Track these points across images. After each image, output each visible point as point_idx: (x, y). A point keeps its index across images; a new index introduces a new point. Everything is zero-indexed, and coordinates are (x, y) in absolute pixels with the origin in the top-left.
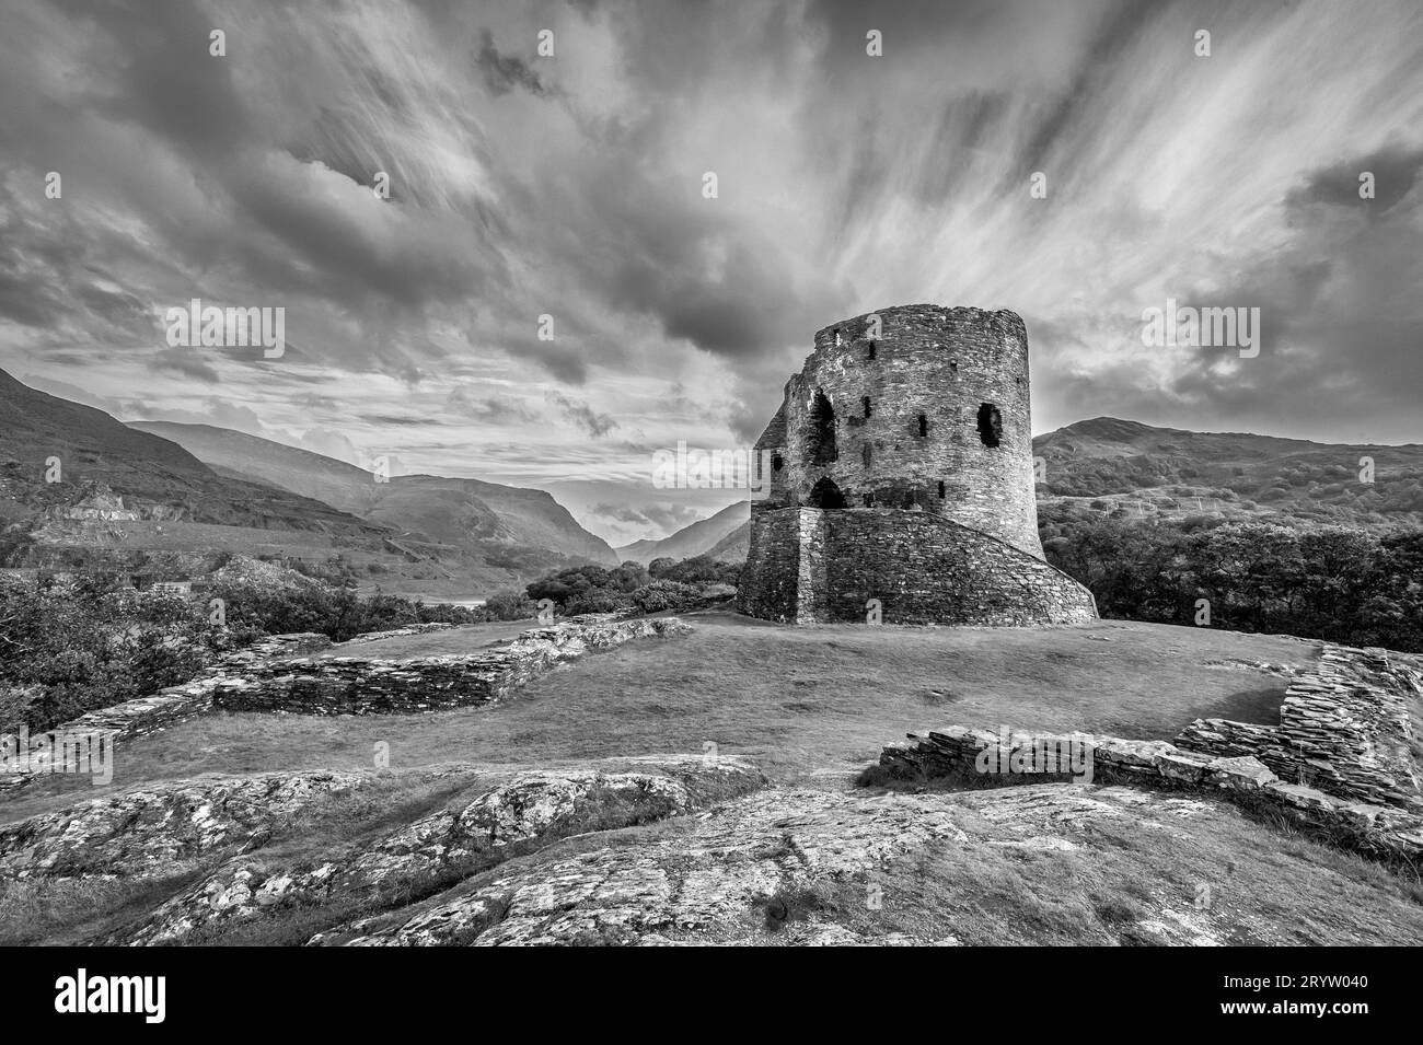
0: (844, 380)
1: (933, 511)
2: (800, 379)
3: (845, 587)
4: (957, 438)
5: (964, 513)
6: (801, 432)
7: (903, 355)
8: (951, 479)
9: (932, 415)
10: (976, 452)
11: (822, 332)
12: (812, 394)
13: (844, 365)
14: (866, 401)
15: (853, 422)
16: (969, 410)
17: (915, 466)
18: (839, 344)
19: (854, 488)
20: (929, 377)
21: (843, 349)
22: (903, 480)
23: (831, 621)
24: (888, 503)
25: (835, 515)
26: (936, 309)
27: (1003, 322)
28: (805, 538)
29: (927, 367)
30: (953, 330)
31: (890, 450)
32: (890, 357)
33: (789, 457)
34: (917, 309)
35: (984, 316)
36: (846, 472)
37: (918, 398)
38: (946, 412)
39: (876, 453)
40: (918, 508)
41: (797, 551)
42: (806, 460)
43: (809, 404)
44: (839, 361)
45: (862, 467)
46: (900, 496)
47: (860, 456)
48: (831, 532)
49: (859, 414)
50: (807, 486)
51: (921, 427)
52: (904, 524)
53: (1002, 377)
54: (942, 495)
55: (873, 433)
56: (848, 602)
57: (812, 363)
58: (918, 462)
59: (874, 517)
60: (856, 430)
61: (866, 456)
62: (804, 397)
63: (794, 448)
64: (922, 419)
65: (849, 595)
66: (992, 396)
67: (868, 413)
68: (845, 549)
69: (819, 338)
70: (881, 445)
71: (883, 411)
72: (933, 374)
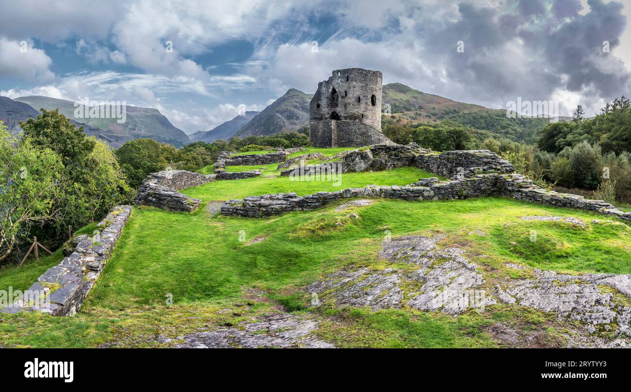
0: (340, 85)
1: (361, 121)
2: (328, 83)
3: (341, 140)
4: (366, 103)
5: (367, 122)
6: (327, 98)
7: (355, 81)
8: (364, 113)
9: (361, 97)
10: (371, 107)
11: (335, 71)
12: (331, 88)
13: (341, 81)
14: (346, 92)
15: (343, 97)
16: (370, 96)
17: (357, 110)
18: (339, 75)
19: (342, 114)
20: (361, 87)
21: (340, 77)
22: (354, 113)
23: (338, 147)
24: (350, 119)
25: (339, 122)
26: (363, 70)
27: (378, 75)
28: (333, 127)
29: (361, 85)
30: (367, 76)
31: (351, 105)
32: (352, 81)
33: (322, 104)
34: (359, 69)
35: (374, 72)
36: (339, 110)
37: (359, 93)
38: (364, 96)
39: (348, 106)
40: (357, 120)
41: (331, 130)
42: (328, 106)
43: (330, 90)
44: (339, 80)
45: (344, 109)
46: (353, 117)
47: (344, 106)
48: (338, 126)
49: (344, 95)
50: (329, 113)
51: (359, 100)
52: (356, 124)
53: (377, 88)
54: (363, 117)
55: (347, 100)
56: (342, 143)
57: (331, 79)
58: (358, 109)
59: (349, 122)
60: (343, 99)
61: (345, 106)
62: (328, 88)
63: (324, 102)
64: (359, 98)
65: (342, 141)
66: (375, 93)
67: (346, 95)
68: (342, 130)
69: (334, 72)
70: (349, 104)
71: (350, 95)
72: (362, 87)
